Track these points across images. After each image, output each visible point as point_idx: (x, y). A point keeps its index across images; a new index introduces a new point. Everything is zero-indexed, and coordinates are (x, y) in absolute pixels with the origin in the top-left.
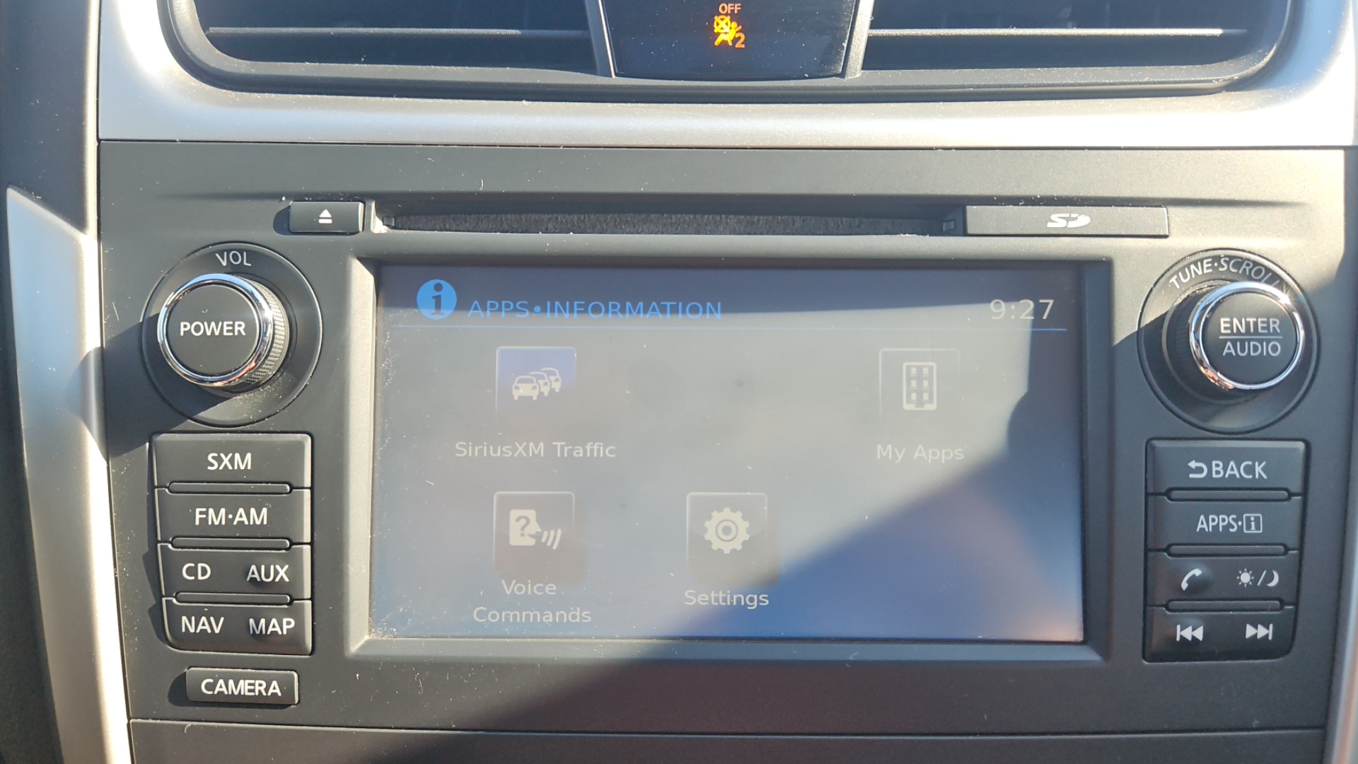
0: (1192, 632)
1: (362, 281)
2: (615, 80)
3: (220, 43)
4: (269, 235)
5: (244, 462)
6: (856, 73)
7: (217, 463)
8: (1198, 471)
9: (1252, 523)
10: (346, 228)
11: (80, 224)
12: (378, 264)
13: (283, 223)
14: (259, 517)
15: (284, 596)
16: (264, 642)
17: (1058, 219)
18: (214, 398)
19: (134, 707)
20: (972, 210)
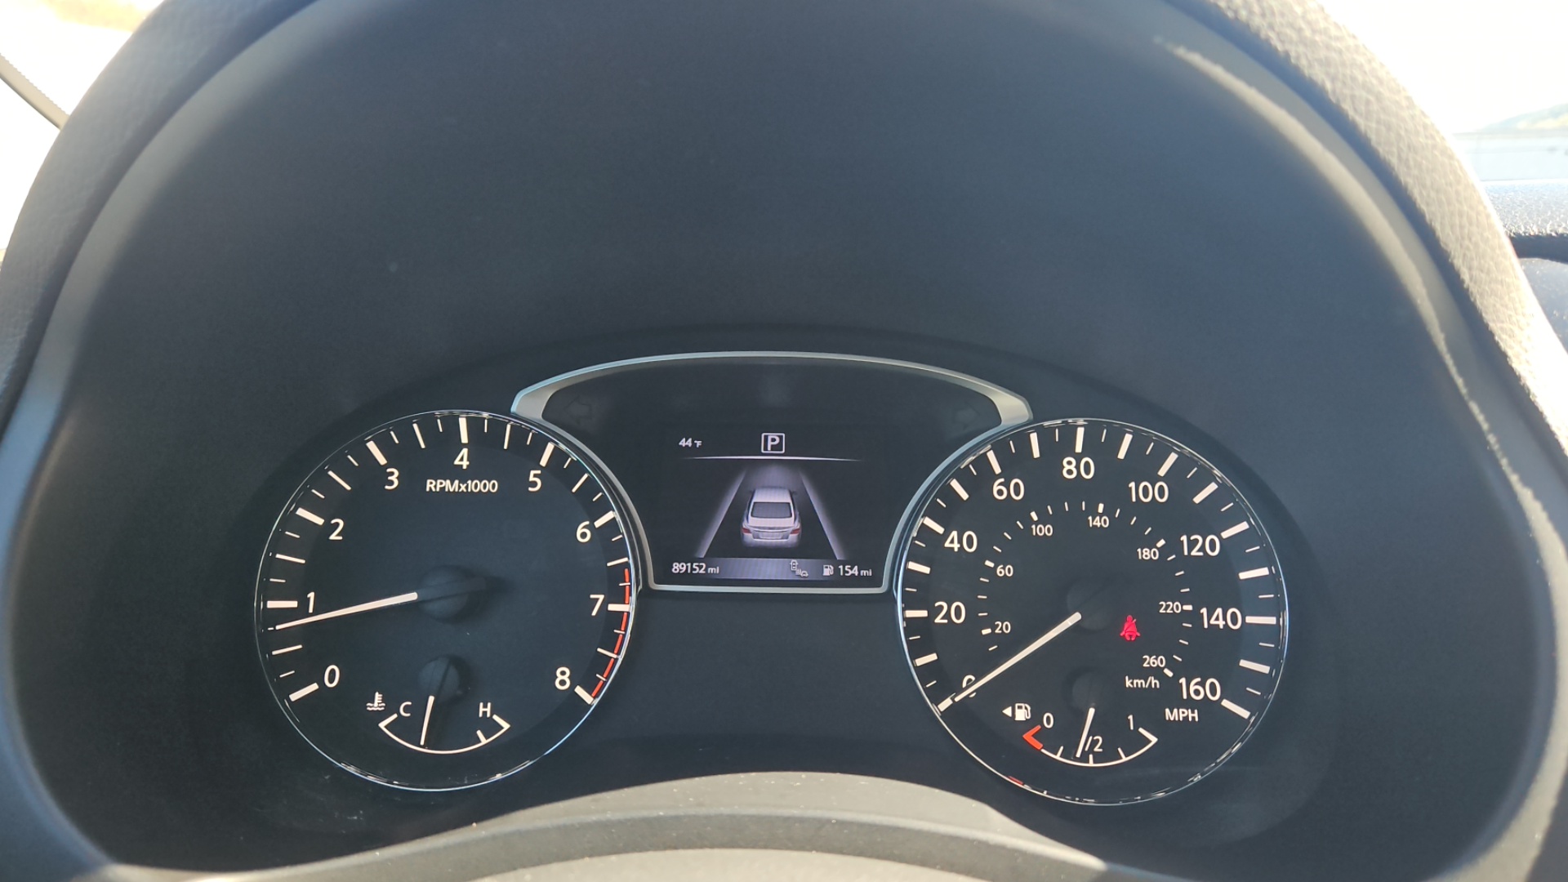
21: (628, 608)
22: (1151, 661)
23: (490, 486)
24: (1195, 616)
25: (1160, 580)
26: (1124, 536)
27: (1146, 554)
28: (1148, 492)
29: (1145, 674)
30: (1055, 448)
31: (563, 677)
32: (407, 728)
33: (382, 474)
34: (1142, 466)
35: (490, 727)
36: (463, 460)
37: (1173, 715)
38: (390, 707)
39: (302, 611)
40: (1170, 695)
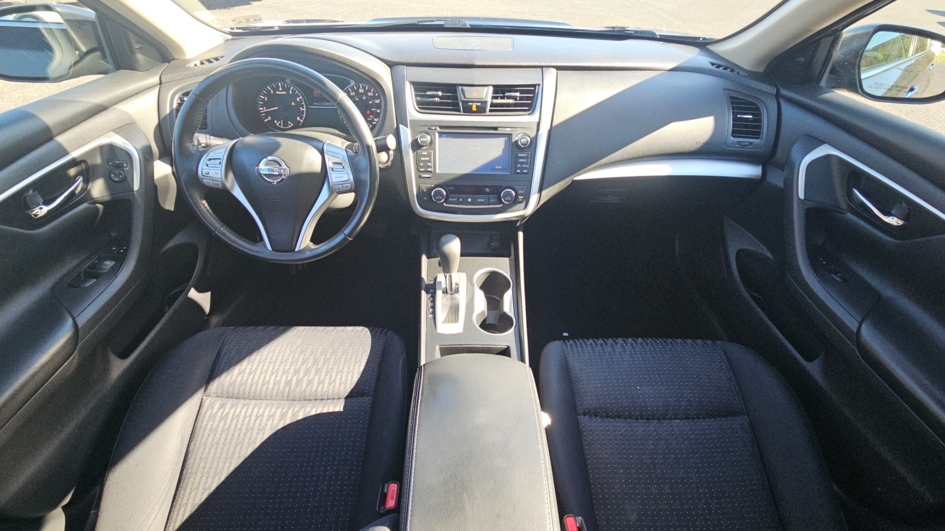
0: (519, 171)
1: (437, 135)
2: (462, 113)
3: (421, 108)
4: (427, 130)
5: (426, 153)
6: (488, 113)
7: (424, 153)
8: (520, 155)
9: (524, 160)
10: (436, 129)
11: (407, 127)
12: (439, 133)
13: (429, 129)
14: (428, 159)
15: (430, 167)
16: (429, 172)
17: (507, 129)
18: (423, 146)
19: (416, 178)
20: (499, 128)
21: (304, 110)
22: (371, 116)
23: (285, 93)
24: (376, 111)
25: (371, 106)
26: (367, 100)
27: (370, 103)
28: (370, 94)
29: (369, 118)
30: (358, 88)
31: (298, 119)
32: (280, 125)
33: (270, 92)
34: (369, 91)
35: (290, 125)
36: (281, 89)
37: (374, 123)
38: (278, 122)
39: (264, 110)
40: (373, 120)
